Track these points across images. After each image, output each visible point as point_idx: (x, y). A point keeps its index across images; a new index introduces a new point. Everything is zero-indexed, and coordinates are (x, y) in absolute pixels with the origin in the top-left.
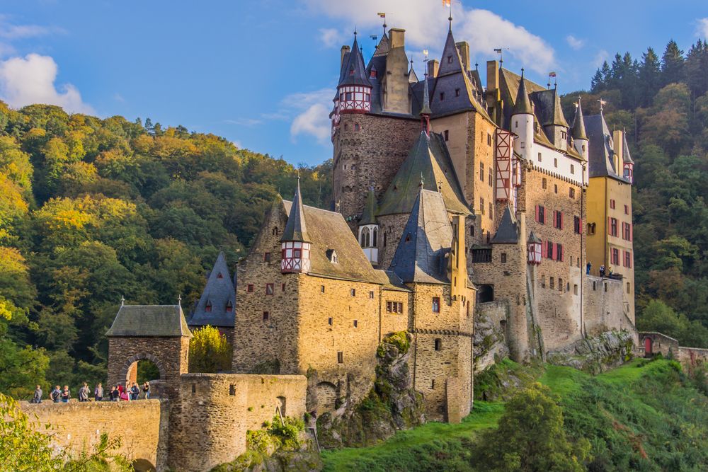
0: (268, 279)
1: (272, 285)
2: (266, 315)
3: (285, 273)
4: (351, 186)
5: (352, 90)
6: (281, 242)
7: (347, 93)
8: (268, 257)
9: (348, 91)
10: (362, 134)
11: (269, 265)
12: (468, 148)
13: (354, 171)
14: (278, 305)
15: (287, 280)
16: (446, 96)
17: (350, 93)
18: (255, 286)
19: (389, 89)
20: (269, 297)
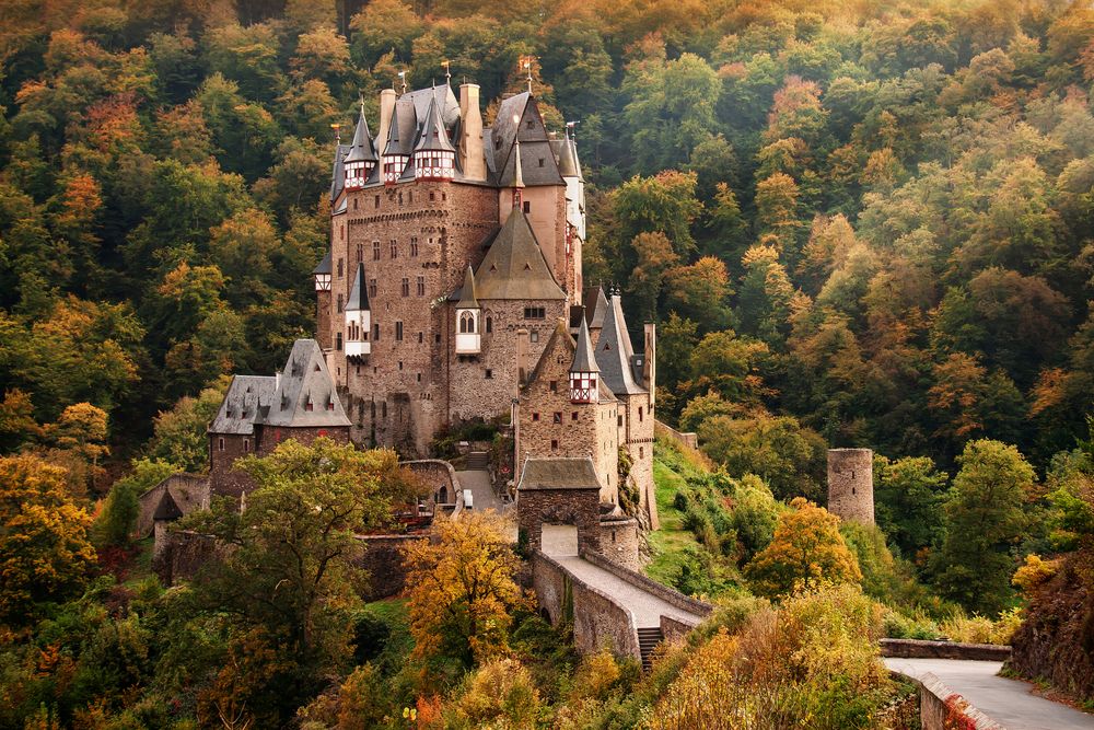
0: (555, 408)
1: (560, 414)
2: (554, 444)
3: (574, 403)
4: (438, 262)
5: (430, 155)
6: (570, 372)
7: (424, 159)
8: (553, 385)
9: (425, 156)
10: (448, 205)
11: (556, 393)
12: (557, 224)
13: (440, 245)
14: (568, 434)
15: (581, 411)
16: (545, 163)
17: (437, 159)
18: (541, 414)
19: (468, 154)
20: (556, 426)
